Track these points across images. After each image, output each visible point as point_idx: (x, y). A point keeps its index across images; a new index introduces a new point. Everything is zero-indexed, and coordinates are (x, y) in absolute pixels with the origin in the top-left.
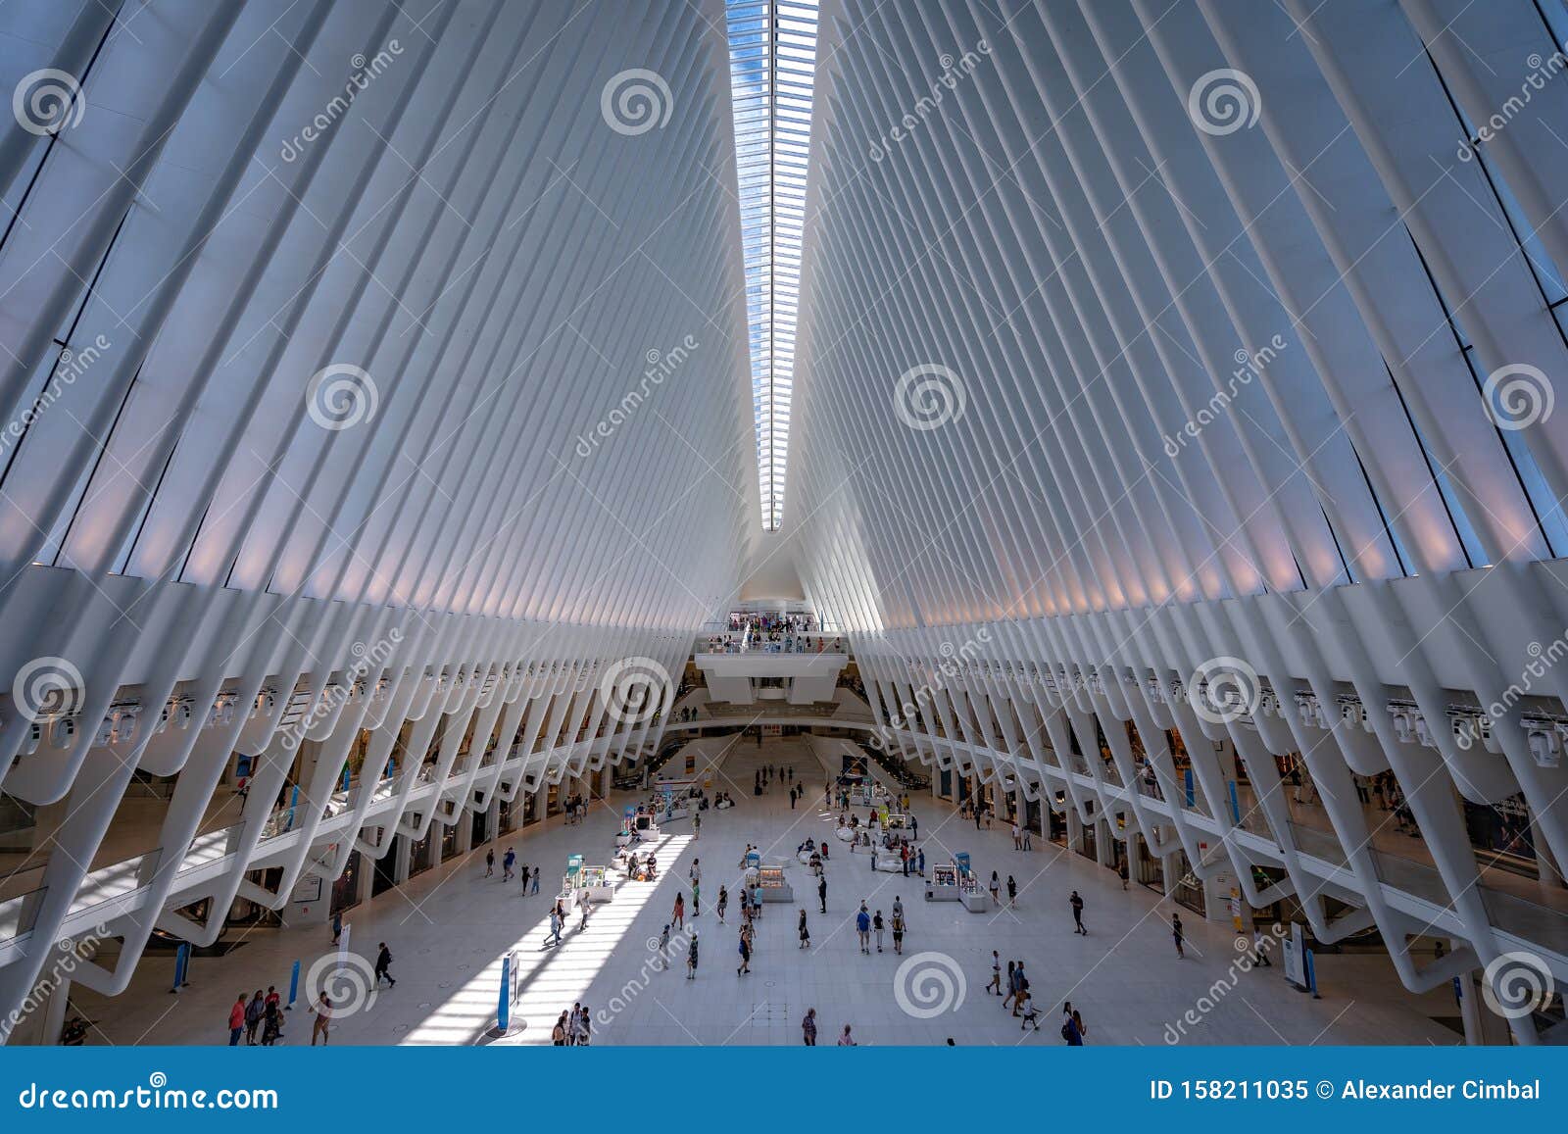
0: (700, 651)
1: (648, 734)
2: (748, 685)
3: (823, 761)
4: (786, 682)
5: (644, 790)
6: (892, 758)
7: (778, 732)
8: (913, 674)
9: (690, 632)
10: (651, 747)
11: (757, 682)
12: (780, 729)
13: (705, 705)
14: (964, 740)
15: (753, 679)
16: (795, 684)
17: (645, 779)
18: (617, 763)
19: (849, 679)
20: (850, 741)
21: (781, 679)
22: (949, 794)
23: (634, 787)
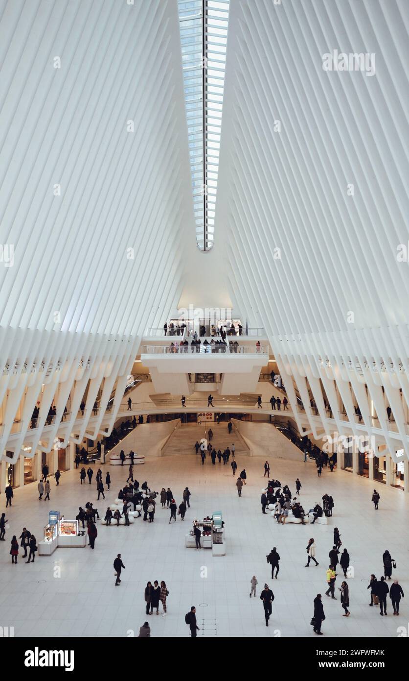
0: (145, 352)
1: (103, 420)
2: (185, 379)
3: (248, 442)
4: (217, 378)
5: (102, 464)
6: (306, 438)
7: (211, 418)
8: (323, 370)
9: (137, 336)
10: (106, 430)
11: (193, 378)
12: (213, 416)
13: (150, 396)
14: (363, 423)
15: (190, 375)
16: (225, 379)
17: (102, 455)
18: (79, 442)
19: (270, 374)
20: (270, 425)
21: (213, 375)
22: (351, 466)
23: (94, 462)
